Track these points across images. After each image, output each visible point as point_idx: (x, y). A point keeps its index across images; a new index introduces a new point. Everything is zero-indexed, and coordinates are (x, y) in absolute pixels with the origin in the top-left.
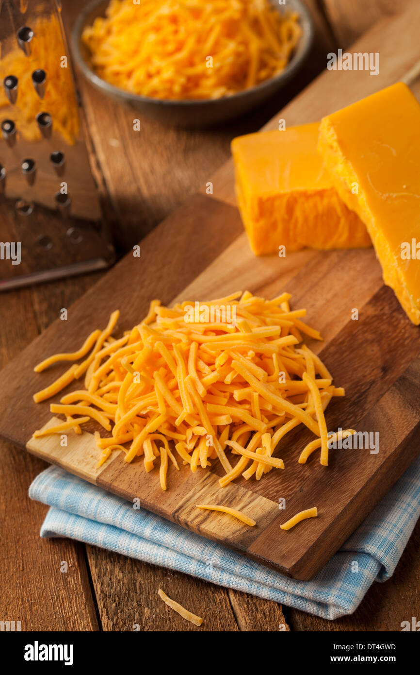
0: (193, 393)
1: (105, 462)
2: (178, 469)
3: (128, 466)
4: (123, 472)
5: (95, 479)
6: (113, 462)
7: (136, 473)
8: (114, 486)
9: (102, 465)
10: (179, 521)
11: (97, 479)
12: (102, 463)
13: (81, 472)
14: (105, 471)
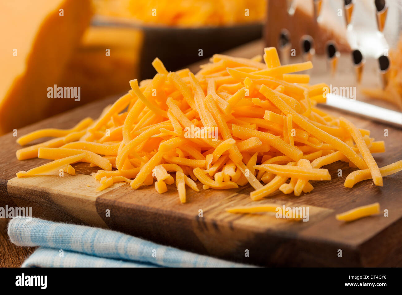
0: (216, 111)
1: (106, 189)
2: (198, 190)
3: (134, 191)
4: (129, 194)
5: (95, 200)
6: (117, 190)
7: (146, 194)
8: (119, 202)
9: (102, 191)
10: (205, 224)
11: (97, 199)
12: (103, 189)
13: (77, 196)
14: (108, 193)
